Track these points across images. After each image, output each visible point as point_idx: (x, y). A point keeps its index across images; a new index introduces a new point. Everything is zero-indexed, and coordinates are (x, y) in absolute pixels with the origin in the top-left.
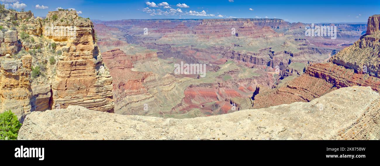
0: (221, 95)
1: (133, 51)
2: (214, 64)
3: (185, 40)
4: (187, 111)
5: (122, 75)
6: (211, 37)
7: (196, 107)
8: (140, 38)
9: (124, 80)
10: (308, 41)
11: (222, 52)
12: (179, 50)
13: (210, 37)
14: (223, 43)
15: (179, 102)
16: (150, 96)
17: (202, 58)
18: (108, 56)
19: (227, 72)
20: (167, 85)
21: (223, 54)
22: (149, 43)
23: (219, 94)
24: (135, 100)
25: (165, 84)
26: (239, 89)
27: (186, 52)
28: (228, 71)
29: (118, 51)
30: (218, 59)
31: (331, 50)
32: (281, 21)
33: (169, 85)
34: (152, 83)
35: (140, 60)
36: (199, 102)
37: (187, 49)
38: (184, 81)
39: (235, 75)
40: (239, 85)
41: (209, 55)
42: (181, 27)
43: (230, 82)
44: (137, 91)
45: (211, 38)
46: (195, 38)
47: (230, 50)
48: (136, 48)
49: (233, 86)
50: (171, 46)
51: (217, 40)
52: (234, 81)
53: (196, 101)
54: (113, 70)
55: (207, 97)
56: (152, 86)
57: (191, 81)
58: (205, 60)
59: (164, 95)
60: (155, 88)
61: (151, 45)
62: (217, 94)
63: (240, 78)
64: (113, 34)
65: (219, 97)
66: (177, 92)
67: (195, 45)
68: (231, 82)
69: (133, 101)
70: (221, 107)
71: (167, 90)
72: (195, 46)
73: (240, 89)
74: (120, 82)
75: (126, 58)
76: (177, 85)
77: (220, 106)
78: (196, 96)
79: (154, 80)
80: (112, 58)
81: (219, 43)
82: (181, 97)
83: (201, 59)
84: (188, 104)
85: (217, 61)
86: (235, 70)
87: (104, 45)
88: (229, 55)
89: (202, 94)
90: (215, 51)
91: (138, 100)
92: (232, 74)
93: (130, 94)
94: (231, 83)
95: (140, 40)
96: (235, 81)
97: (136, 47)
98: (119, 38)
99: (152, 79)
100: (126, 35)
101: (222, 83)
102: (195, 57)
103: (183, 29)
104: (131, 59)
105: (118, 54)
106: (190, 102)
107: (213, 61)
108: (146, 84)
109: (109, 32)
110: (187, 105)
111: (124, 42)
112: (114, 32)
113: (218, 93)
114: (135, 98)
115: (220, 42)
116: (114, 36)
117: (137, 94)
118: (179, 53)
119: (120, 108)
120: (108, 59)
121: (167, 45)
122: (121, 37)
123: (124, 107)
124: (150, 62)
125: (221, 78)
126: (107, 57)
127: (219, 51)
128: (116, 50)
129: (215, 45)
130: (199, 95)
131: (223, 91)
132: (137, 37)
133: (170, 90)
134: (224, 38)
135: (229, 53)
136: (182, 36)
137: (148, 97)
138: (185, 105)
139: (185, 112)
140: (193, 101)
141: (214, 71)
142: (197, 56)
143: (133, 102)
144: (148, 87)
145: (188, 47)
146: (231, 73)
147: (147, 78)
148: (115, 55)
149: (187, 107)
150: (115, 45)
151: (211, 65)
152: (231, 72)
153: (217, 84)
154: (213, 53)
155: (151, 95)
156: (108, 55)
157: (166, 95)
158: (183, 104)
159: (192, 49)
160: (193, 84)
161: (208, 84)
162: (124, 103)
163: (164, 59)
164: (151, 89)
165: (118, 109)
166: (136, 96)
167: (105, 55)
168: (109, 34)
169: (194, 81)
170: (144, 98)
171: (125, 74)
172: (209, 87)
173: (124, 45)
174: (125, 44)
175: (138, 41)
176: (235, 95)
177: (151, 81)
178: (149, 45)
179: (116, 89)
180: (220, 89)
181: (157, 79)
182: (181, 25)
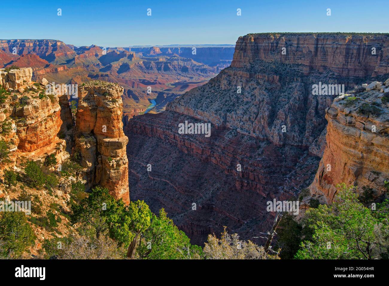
10: (113, 78)
31: (156, 92)
32: (59, 44)
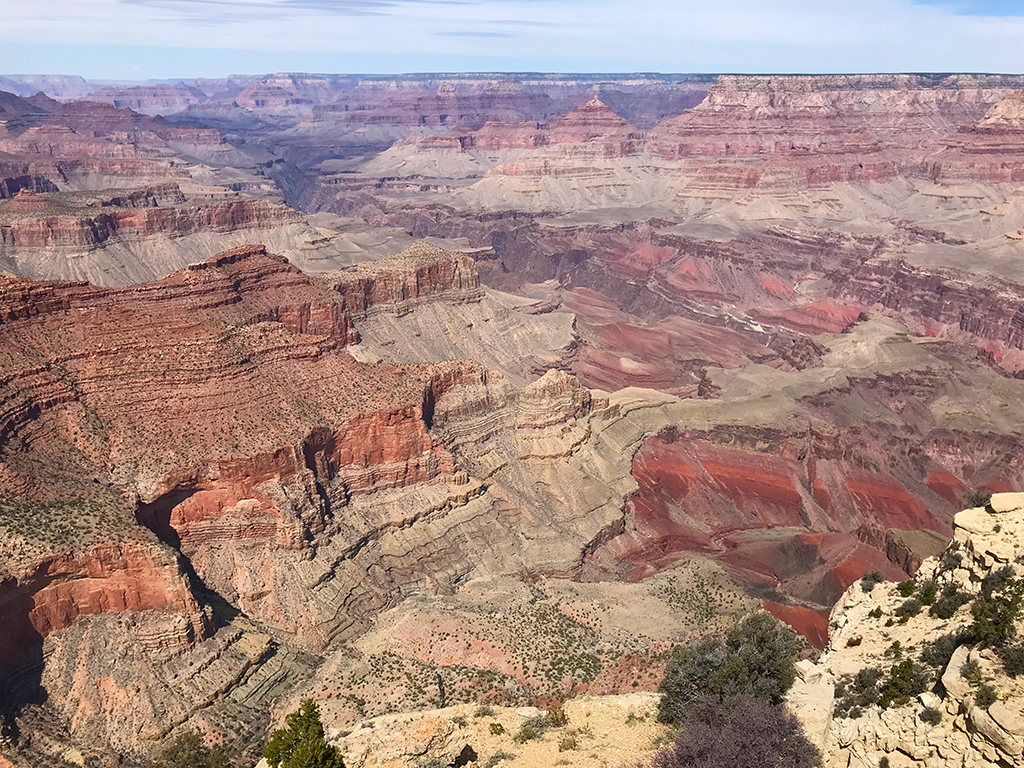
0: (822, 499)
1: (330, 251)
2: (773, 323)
3: (613, 191)
4: (651, 568)
5: (313, 391)
6: (771, 179)
7: (698, 546)
8: (355, 180)
9: (329, 415)
11: (831, 265)
12: (581, 241)
13: (763, 179)
14: (836, 217)
15: (612, 515)
16: (468, 488)
17: (712, 289)
18: (206, 292)
19: (864, 380)
20: (549, 424)
21: (830, 275)
22: (412, 208)
23: (809, 489)
24: (397, 516)
25: (539, 422)
26: (925, 481)
27: (621, 257)
28: (874, 377)
29: (257, 261)
30: (801, 302)
33: (559, 427)
34: (475, 421)
35: (386, 299)
36: (709, 522)
37: (623, 239)
38: (631, 407)
39: (909, 402)
40: (928, 458)
41: (749, 274)
42: (590, 116)
43: (877, 437)
44: (403, 465)
45: (768, 185)
46: (671, 183)
47: (885, 256)
48: (344, 235)
49: (894, 459)
50: (536, 220)
51: (806, 197)
52: (903, 435)
53: (691, 514)
54: (256, 372)
55: (749, 496)
56: (474, 437)
57: (666, 411)
58: (725, 300)
59: (536, 478)
60: (490, 445)
61: (428, 215)
62: (799, 489)
63: (938, 426)
64: (191, 161)
65: (808, 504)
66: (598, 462)
67: (672, 219)
68: (883, 434)
69: (385, 522)
70: (828, 567)
71: (553, 454)
72: (671, 224)
73: (931, 486)
74: (307, 432)
75: (307, 295)
76: (597, 425)
77: (822, 561)
78: (692, 487)
79: (484, 405)
80: (227, 303)
81: (811, 214)
82: (619, 488)
83: (701, 294)
84: (652, 526)
85: (795, 309)
86: (915, 376)
87: (149, 228)
88: (875, 284)
89: (725, 480)
90: (787, 256)
91: (410, 516)
92: (893, 393)
93: (367, 489)
94: (882, 441)
95: (359, 188)
96: (908, 436)
97: (341, 229)
98: (231, 180)
99: (471, 398)
100: (269, 165)
101: (836, 433)
102: (672, 279)
103: (599, 130)
104: (338, 298)
105: (259, 277)
106: (665, 515)
107: (772, 308)
108: (442, 427)
109: (162, 150)
110: (651, 534)
111: (272, 205)
112: (189, 148)
113: (808, 484)
114: (393, 504)
115: (822, 211)
116: (196, 170)
117: (403, 485)
118: (580, 257)
119: (329, 570)
120: (204, 312)
121: (514, 214)
122: (243, 177)
123: (348, 562)
124: (438, 306)
125: (828, 405)
126: (196, 300)
127: (810, 259)
128: (247, 255)
129: (787, 222)
130: (705, 481)
131: (834, 481)
132: (338, 176)
133: (566, 449)
134: (846, 185)
135: (874, 276)
136: (595, 169)
137: (460, 491)
138: (639, 535)
139: (644, 568)
140: (675, 513)
141: (786, 364)
142: (683, 277)
143: (388, 525)
144: (456, 441)
145: (631, 226)
146: (886, 388)
147: (446, 395)
148: (243, 286)
149: (649, 543)
150: (219, 224)
151: (759, 328)
152: (887, 379)
153: (803, 434)
154: (772, 265)
155: (476, 484)
156: (200, 287)
157: (547, 476)
158: (630, 525)
159: (654, 237)
160: (681, 423)
161: (757, 431)
162: (341, 543)
163: (509, 290)
164: (468, 451)
165: (317, 579)
166: (399, 493)
167: (181, 290)
168: (165, 164)
169: (684, 411)
170: (440, 501)
171: (331, 386)
172: (760, 445)
173: (278, 223)
174: (279, 216)
175: (349, 194)
176: (900, 511)
177: (466, 411)
178: (415, 218)
179: (292, 471)
180: (822, 465)
181: (496, 395)
182: (591, 110)
